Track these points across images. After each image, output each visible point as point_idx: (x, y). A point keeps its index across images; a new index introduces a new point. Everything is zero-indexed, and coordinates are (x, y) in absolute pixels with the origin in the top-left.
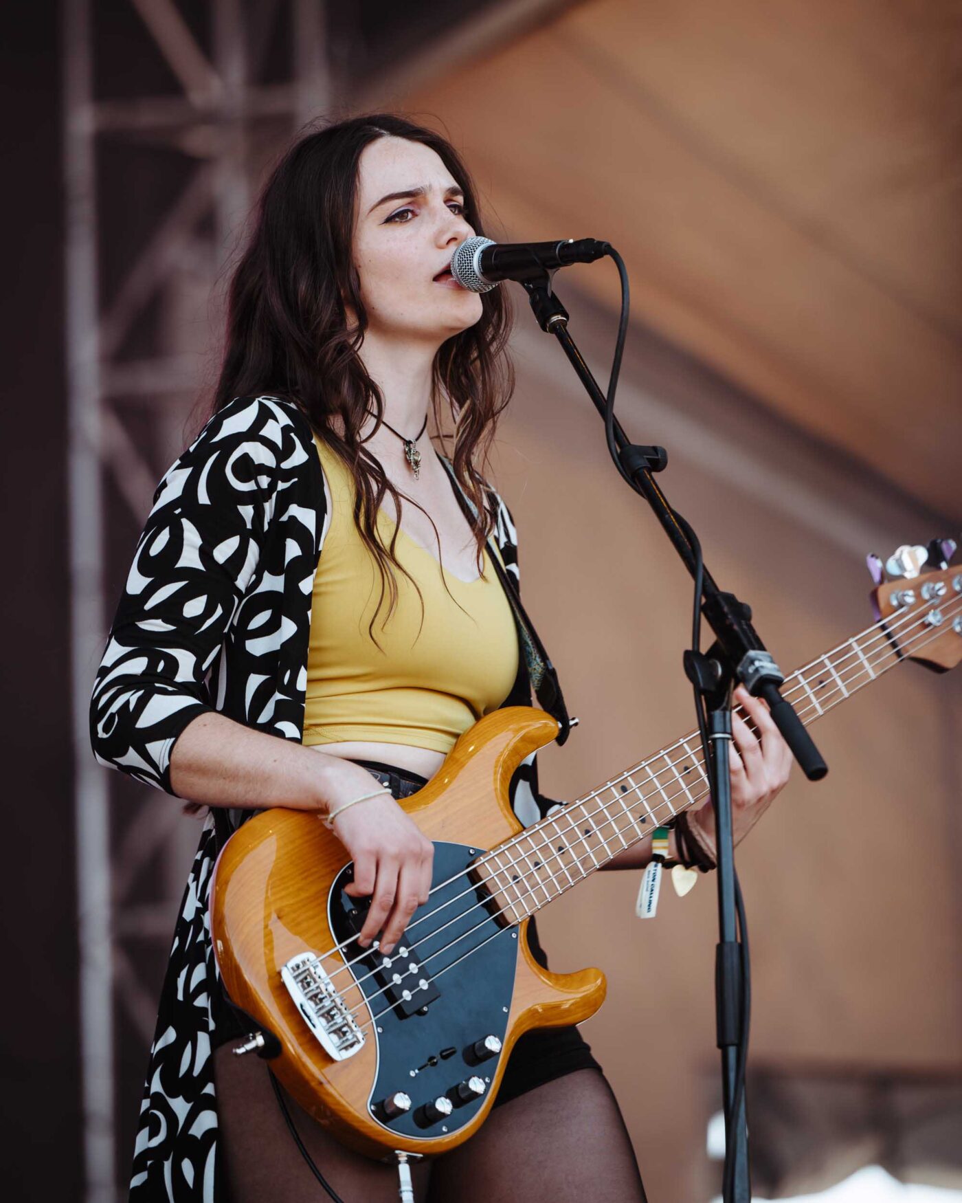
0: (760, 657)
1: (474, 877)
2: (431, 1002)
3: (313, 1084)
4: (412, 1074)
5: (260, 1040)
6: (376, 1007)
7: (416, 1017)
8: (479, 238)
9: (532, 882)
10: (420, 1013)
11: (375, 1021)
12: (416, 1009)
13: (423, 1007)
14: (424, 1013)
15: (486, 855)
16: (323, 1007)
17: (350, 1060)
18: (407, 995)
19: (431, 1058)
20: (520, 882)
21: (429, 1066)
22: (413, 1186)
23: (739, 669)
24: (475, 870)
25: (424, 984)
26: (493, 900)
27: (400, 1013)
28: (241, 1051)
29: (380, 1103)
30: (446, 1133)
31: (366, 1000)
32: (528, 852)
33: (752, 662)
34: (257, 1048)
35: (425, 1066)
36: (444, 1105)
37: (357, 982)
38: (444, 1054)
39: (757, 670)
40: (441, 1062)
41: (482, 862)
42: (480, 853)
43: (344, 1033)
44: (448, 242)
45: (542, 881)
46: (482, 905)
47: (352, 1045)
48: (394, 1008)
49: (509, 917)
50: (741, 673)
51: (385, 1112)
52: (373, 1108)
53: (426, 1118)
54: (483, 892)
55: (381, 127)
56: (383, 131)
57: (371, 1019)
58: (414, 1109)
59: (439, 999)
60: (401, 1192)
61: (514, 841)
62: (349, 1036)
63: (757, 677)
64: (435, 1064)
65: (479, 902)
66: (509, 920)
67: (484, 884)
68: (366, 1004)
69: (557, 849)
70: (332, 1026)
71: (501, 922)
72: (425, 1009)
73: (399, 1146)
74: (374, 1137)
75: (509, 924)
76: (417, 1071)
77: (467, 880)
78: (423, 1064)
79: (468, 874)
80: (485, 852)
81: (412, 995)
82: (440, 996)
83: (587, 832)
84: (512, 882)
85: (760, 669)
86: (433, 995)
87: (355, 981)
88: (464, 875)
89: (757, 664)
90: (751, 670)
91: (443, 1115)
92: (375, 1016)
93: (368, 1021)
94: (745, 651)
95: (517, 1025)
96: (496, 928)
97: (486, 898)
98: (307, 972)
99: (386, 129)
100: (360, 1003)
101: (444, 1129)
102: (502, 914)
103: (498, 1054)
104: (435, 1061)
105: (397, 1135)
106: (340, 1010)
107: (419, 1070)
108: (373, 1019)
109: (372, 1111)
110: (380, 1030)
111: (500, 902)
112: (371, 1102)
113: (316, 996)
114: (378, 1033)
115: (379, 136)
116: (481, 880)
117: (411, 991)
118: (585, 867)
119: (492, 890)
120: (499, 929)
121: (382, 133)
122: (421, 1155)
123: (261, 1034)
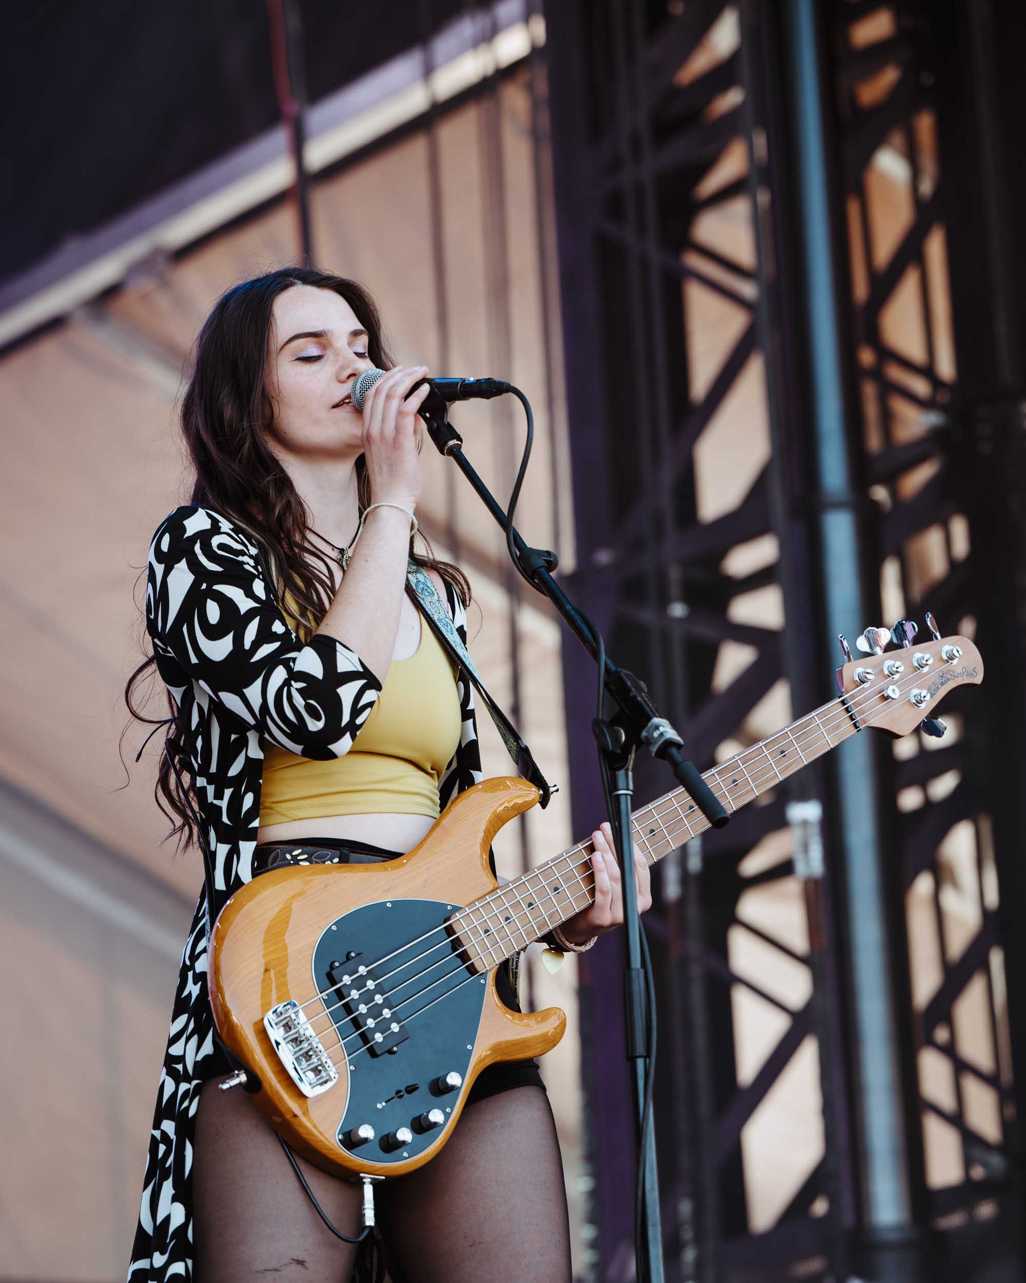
0: (663, 724)
1: (450, 931)
2: (400, 1043)
3: (288, 1116)
4: (379, 1106)
5: (243, 1078)
6: (350, 1049)
7: (387, 1056)
8: (378, 370)
9: (503, 934)
10: (391, 1052)
11: (349, 1060)
12: (387, 1049)
13: (393, 1047)
14: (394, 1053)
15: (461, 911)
16: (301, 1049)
17: (323, 1095)
18: (379, 1037)
19: (398, 1092)
20: (492, 935)
21: (396, 1098)
22: (375, 1205)
23: (644, 734)
24: (450, 925)
25: (395, 1027)
26: (465, 951)
27: (372, 1052)
28: (225, 1086)
29: (347, 1132)
30: (406, 1158)
31: (342, 1042)
32: (499, 909)
33: (657, 728)
34: (240, 1084)
35: (392, 1099)
36: (405, 1135)
37: (335, 1026)
38: (408, 1089)
39: (662, 734)
40: (406, 1095)
41: (457, 918)
42: (456, 909)
43: (320, 1071)
44: (349, 377)
45: (511, 934)
46: (456, 955)
47: (326, 1082)
48: (367, 1048)
49: (478, 966)
50: (646, 737)
51: (351, 1141)
52: (341, 1137)
53: (389, 1145)
54: (456, 944)
55: (295, 278)
56: (296, 281)
57: (345, 1058)
58: (378, 1138)
59: (409, 1040)
60: (364, 1209)
61: (489, 899)
62: (323, 1074)
63: (662, 740)
64: (401, 1097)
65: (454, 952)
66: (479, 970)
67: (458, 937)
68: (341, 1045)
69: (527, 906)
70: (309, 1065)
71: (472, 970)
72: (395, 1049)
73: (364, 1170)
74: (340, 1162)
75: (479, 972)
76: (384, 1104)
77: (444, 933)
78: (391, 1097)
79: (446, 928)
80: (461, 908)
81: (384, 1037)
82: (408, 1037)
83: (556, 889)
84: (484, 936)
85: (665, 733)
86: (403, 1037)
87: (333, 1025)
88: (441, 929)
89: (661, 729)
90: (656, 734)
91: (404, 1143)
92: (348, 1056)
93: (342, 1060)
94: (650, 719)
95: (480, 1061)
96: (468, 974)
97: (458, 950)
98: (288, 1019)
99: (299, 279)
100: (336, 1044)
101: (405, 1154)
102: (472, 963)
103: (459, 1088)
104: (402, 1094)
105: (360, 1160)
106: (315, 1052)
107: (385, 1102)
108: (347, 1059)
109: (339, 1140)
110: (352, 1068)
111: (471, 953)
112: (339, 1131)
113: (296, 1039)
114: (350, 1070)
115: (292, 284)
116: (456, 933)
117: (382, 1034)
118: (552, 920)
119: (464, 943)
120: (470, 976)
121: (294, 282)
122: (384, 1178)
123: (245, 1072)
